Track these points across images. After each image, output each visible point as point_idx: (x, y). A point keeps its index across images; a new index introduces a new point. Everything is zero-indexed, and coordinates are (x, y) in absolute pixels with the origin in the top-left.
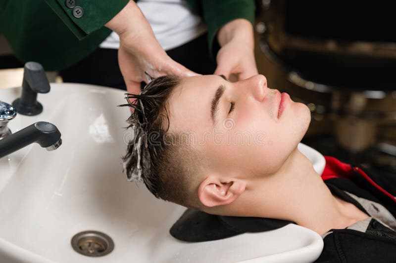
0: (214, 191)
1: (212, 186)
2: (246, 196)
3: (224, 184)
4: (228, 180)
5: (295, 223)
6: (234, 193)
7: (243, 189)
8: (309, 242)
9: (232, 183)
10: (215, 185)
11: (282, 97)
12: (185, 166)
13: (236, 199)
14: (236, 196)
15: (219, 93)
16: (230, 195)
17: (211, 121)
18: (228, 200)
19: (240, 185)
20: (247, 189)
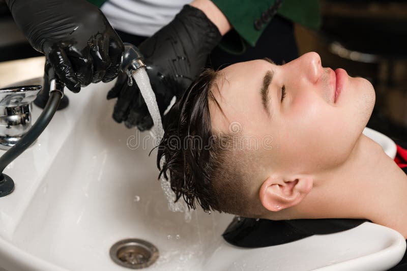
0: (277, 192)
1: (274, 186)
2: (314, 194)
3: (288, 183)
4: (292, 178)
5: (370, 221)
6: (301, 192)
7: (310, 186)
8: (390, 243)
9: (297, 181)
10: (278, 186)
11: (337, 74)
12: (242, 170)
13: (304, 198)
14: (303, 195)
15: (268, 80)
16: (296, 194)
17: (265, 113)
18: (295, 200)
19: (306, 181)
20: (314, 185)
